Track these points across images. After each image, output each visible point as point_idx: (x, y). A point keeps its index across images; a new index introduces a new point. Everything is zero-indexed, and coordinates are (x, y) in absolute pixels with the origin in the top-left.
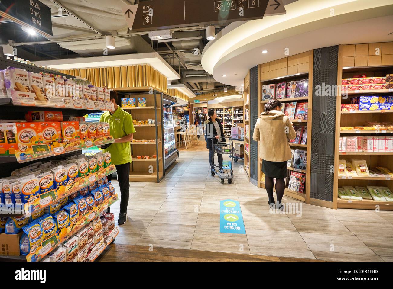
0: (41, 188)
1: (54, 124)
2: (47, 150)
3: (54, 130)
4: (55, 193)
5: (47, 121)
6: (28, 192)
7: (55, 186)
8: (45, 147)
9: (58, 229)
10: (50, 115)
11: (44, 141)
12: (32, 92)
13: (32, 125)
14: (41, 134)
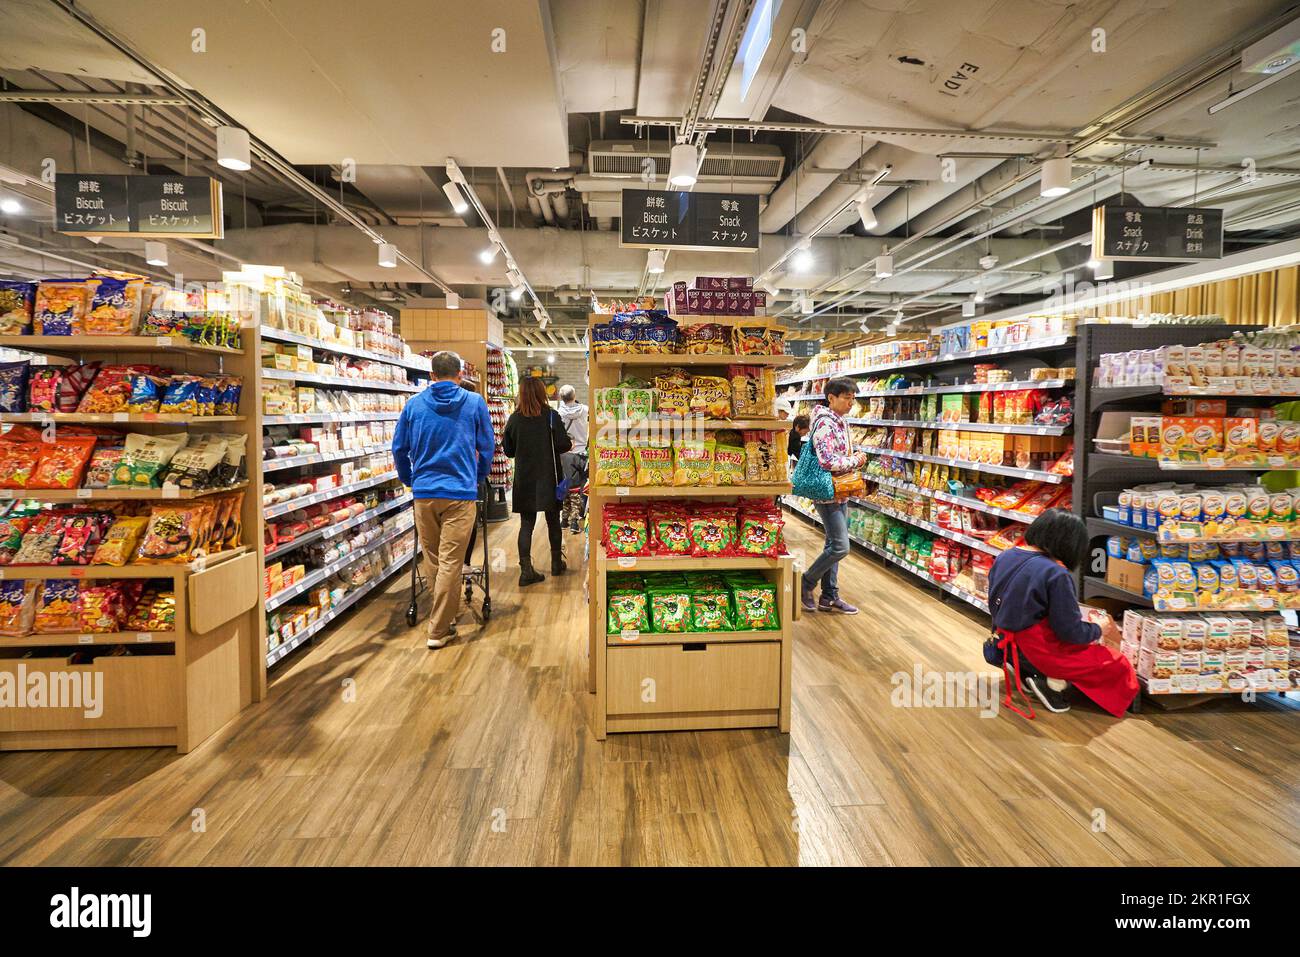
0: (1182, 514)
1: (1212, 421)
2: (1198, 459)
3: (1211, 430)
4: (1201, 528)
5: (1198, 415)
6: (1164, 511)
7: (1202, 517)
8: (1195, 454)
9: (1198, 588)
10: (1203, 407)
11: (1195, 445)
12: (1188, 374)
13: (1182, 421)
14: (1190, 435)
